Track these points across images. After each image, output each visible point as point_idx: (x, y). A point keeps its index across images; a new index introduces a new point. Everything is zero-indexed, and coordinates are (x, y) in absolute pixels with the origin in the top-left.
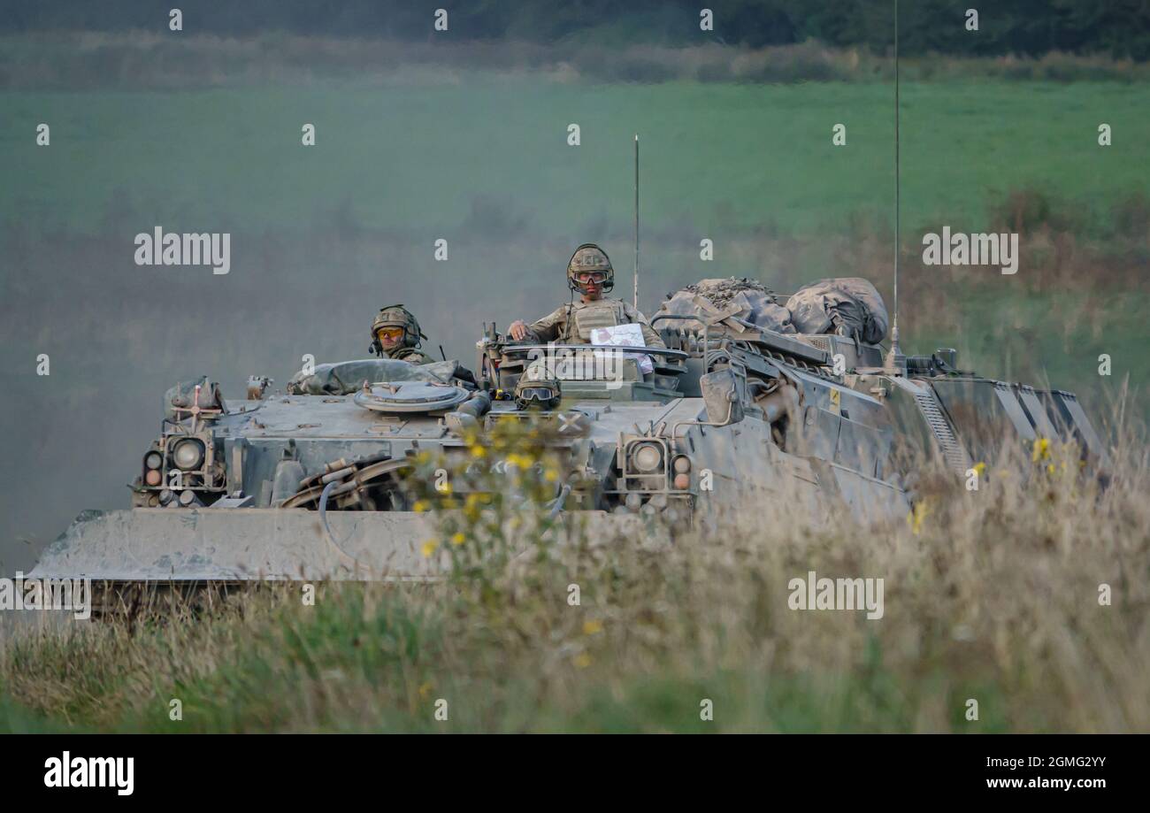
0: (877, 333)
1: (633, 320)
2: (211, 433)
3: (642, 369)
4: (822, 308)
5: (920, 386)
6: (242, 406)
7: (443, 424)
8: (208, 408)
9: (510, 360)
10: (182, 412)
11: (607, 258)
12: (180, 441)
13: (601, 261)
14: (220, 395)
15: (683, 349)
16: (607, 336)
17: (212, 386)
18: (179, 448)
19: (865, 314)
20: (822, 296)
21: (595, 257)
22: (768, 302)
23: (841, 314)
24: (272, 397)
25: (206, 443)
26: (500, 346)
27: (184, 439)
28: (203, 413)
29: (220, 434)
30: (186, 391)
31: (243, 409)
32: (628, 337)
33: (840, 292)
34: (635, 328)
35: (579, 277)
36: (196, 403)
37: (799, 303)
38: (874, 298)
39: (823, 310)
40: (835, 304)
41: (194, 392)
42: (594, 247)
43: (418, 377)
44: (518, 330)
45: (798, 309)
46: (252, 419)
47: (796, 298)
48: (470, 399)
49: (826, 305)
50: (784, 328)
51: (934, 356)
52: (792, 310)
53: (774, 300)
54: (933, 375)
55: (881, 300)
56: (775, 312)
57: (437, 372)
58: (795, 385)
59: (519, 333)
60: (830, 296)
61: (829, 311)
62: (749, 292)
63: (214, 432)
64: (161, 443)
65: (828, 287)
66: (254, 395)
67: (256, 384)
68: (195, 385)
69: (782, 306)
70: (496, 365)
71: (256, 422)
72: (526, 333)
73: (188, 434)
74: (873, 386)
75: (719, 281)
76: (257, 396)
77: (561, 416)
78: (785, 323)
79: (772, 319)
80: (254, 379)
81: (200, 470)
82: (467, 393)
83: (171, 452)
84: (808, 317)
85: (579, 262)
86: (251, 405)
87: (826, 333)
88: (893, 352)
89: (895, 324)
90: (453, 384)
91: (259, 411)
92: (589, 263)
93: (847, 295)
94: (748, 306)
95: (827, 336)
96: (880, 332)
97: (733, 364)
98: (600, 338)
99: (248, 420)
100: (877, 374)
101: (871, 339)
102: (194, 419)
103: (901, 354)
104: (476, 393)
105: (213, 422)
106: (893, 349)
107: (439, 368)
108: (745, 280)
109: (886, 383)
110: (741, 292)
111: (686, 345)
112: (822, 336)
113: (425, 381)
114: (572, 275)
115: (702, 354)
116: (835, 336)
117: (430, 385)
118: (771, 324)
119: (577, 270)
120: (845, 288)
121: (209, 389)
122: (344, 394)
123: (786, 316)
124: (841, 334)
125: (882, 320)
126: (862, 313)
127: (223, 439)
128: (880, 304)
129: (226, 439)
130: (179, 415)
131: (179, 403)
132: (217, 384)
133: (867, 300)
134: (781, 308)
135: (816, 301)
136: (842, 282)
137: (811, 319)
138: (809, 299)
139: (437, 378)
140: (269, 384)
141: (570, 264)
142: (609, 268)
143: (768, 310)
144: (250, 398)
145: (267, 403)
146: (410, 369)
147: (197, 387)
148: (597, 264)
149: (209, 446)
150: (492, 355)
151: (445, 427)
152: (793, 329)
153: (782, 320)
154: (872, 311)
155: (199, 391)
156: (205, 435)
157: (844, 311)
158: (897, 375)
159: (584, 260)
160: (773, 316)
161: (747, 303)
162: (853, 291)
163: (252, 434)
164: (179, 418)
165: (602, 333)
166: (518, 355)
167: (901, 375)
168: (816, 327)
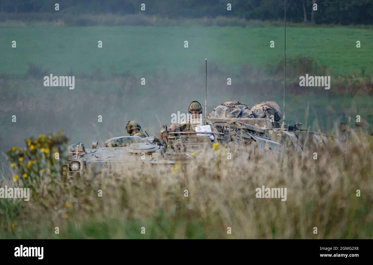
0: (278, 118)
1: (208, 124)
2: (82, 160)
3: (211, 139)
4: (262, 110)
5: (292, 134)
6: (91, 151)
7: (152, 156)
8: (80, 152)
9: (171, 136)
10: (73, 153)
11: (200, 105)
12: (72, 162)
13: (198, 106)
14: (84, 148)
15: (222, 132)
16: (200, 129)
17: (82, 145)
18: (73, 164)
19: (275, 112)
20: (262, 107)
21: (197, 105)
22: (246, 108)
23: (268, 112)
24: (100, 148)
25: (80, 163)
26: (168, 132)
27: (74, 162)
28: (79, 154)
29: (85, 160)
30: (74, 147)
31: (91, 152)
32: (207, 129)
33: (267, 105)
34: (209, 126)
35: (192, 111)
36: (77, 151)
37: (255, 109)
38: (278, 107)
39: (263, 111)
40: (266, 109)
41: (77, 147)
42: (197, 102)
43: (143, 142)
44: (173, 127)
45: (255, 110)
46: (94, 155)
47: (254, 107)
48: (159, 149)
49: (263, 109)
50: (251, 116)
51: (295, 125)
52: (253, 111)
53: (247, 108)
54: (295, 130)
55: (279, 108)
56: (248, 111)
57: (149, 140)
58: (255, 141)
59: (174, 128)
60: (265, 107)
61: (264, 111)
62: (240, 105)
63: (83, 159)
64: (67, 163)
65: (264, 104)
66: (94, 147)
67: (95, 144)
68: (77, 145)
69: (250, 110)
70: (166, 137)
71: (95, 156)
72: (176, 128)
73: (75, 160)
74: (278, 133)
75: (231, 102)
76: (95, 147)
77: (187, 154)
78: (251, 115)
79: (247, 114)
80: (94, 142)
81: (78, 171)
82: (158, 147)
83: (70, 166)
84: (258, 113)
85: (192, 107)
86: (93, 150)
87: (263, 118)
88: (283, 124)
89: (284, 115)
90: (154, 144)
91: (96, 152)
92: (195, 107)
93: (269, 106)
94: (240, 110)
95: (264, 119)
96: (279, 118)
97: (238, 136)
98: (198, 129)
99: (93, 155)
100: (279, 130)
101: (277, 120)
102: (77, 155)
103: (286, 124)
104: (161, 147)
105: (82, 156)
106: (283, 123)
107: (150, 139)
108: (239, 102)
109: (282, 133)
110: (238, 105)
111: (223, 130)
112: (262, 119)
113: (145, 143)
114: (190, 110)
115: (228, 133)
116: (266, 118)
117: (147, 144)
118: (247, 115)
119: (191, 109)
120: (269, 104)
121: (81, 146)
122: (121, 147)
123: (251, 113)
124: (268, 118)
125: (280, 114)
126: (274, 112)
127: (85, 161)
128: (279, 109)
129: (86, 161)
130: (72, 154)
131: (72, 150)
132: (83, 144)
133: (275, 108)
134: (249, 111)
135: (260, 108)
136: (268, 103)
137: (259, 114)
138: (258, 107)
139: (149, 141)
140: (99, 144)
141: (189, 107)
142: (201, 108)
143: (246, 111)
144: (93, 148)
145: (98, 150)
146: (141, 139)
147: (78, 146)
148: (198, 107)
149: (82, 164)
150: (166, 134)
151: (152, 157)
152: (253, 117)
153: (250, 114)
154: (277, 111)
155: (78, 147)
156: (80, 160)
157: (269, 111)
158: (285, 131)
159: (194, 106)
160: (247, 113)
161: (240, 109)
162: (271, 105)
163: (94, 160)
164: (72, 155)
165: (199, 128)
166: (173, 135)
167: (286, 130)
168: (260, 116)
